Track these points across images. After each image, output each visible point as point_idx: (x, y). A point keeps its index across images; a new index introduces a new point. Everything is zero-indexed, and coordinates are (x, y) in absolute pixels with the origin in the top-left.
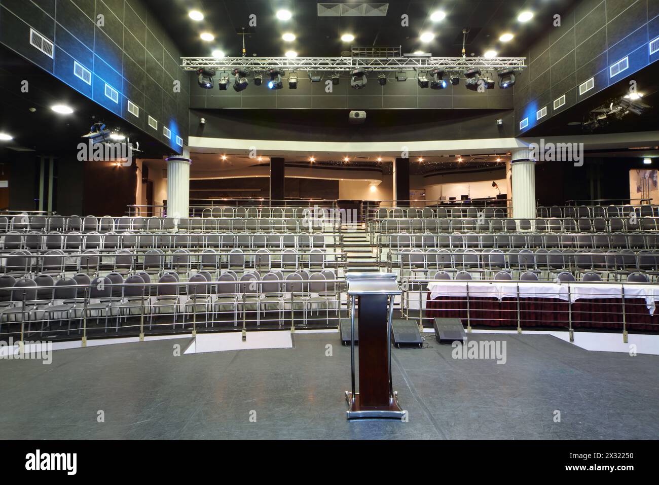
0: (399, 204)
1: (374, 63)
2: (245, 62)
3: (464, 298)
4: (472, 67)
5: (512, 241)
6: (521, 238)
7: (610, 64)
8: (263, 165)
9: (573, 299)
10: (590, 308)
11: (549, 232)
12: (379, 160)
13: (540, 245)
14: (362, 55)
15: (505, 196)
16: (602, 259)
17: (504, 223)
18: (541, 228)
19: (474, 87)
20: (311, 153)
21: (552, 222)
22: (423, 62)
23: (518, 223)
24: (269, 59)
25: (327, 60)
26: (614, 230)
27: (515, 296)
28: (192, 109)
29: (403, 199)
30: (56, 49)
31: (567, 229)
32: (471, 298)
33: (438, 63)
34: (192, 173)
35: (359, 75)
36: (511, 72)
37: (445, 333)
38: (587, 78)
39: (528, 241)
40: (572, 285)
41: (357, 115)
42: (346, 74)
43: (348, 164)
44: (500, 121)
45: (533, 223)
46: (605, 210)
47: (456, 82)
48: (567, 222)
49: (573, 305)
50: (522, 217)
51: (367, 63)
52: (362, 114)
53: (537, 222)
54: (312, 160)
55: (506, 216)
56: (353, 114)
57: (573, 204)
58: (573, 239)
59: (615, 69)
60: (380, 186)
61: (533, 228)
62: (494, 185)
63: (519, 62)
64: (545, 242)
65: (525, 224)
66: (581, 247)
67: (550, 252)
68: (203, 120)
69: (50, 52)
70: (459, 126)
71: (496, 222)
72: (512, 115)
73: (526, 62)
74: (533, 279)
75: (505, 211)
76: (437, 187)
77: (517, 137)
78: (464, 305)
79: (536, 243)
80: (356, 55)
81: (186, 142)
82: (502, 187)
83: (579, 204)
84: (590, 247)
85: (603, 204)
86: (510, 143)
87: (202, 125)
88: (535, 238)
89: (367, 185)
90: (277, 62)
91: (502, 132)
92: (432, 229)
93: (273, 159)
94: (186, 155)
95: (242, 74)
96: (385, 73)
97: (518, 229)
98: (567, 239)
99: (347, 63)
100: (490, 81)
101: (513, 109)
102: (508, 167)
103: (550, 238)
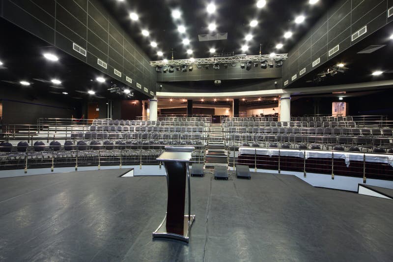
0: (235, 116)
1: (223, 60)
2: (173, 62)
3: (254, 155)
4: (264, 59)
5: (279, 130)
6: (283, 129)
7: (329, 50)
8: (185, 103)
9: (306, 157)
10: (315, 162)
11: (296, 127)
12: (228, 100)
13: (291, 133)
14: (217, 57)
15: (277, 114)
16: (320, 139)
17: (276, 123)
18: (292, 125)
19: (265, 67)
20: (202, 98)
21: (297, 123)
22: (243, 58)
23: (282, 123)
24: (182, 60)
25: (204, 59)
26: (325, 126)
27: (278, 155)
28: (158, 82)
29: (236, 114)
30: (87, 52)
31: (304, 126)
32: (257, 155)
33: (249, 58)
34: (158, 106)
35: (217, 65)
36: (281, 60)
37: (240, 173)
38: (317, 58)
39: (286, 131)
40: (306, 151)
41: (217, 82)
42: (211, 65)
43: (216, 102)
44: (276, 83)
45: (289, 124)
46: (321, 119)
47: (257, 65)
48: (304, 123)
49: (306, 160)
50: (284, 121)
51: (220, 59)
52: (219, 82)
53: (291, 123)
54: (202, 100)
55: (277, 121)
56: (216, 82)
57: (306, 116)
58: (306, 130)
59: (331, 52)
60: (230, 110)
61: (289, 126)
62: (274, 109)
63: (284, 56)
64: (293, 131)
65: (285, 124)
66: (310, 133)
67: (296, 135)
68: (161, 86)
69: (84, 54)
70: (258, 85)
71: (273, 123)
72: (281, 80)
73: (288, 56)
74: (287, 147)
75: (277, 119)
76: (251, 111)
77: (283, 89)
78: (254, 158)
79: (290, 131)
80: (215, 57)
81: (155, 94)
82: (277, 110)
83: (309, 116)
84: (314, 133)
85: (319, 116)
86: (280, 91)
87: (161, 88)
88: (289, 129)
89: (225, 110)
90: (185, 61)
91: (277, 87)
92: (252, 126)
93: (188, 101)
94: (155, 99)
95: (172, 67)
96: (226, 63)
97: (282, 126)
98: (303, 130)
99: (212, 60)
100: (271, 64)
101: (281, 77)
102: (279, 102)
103: (296, 129)
